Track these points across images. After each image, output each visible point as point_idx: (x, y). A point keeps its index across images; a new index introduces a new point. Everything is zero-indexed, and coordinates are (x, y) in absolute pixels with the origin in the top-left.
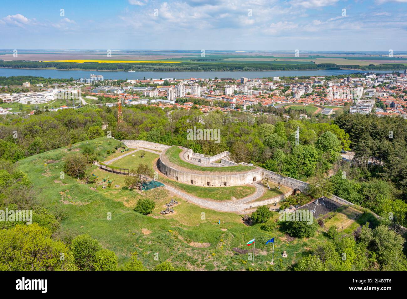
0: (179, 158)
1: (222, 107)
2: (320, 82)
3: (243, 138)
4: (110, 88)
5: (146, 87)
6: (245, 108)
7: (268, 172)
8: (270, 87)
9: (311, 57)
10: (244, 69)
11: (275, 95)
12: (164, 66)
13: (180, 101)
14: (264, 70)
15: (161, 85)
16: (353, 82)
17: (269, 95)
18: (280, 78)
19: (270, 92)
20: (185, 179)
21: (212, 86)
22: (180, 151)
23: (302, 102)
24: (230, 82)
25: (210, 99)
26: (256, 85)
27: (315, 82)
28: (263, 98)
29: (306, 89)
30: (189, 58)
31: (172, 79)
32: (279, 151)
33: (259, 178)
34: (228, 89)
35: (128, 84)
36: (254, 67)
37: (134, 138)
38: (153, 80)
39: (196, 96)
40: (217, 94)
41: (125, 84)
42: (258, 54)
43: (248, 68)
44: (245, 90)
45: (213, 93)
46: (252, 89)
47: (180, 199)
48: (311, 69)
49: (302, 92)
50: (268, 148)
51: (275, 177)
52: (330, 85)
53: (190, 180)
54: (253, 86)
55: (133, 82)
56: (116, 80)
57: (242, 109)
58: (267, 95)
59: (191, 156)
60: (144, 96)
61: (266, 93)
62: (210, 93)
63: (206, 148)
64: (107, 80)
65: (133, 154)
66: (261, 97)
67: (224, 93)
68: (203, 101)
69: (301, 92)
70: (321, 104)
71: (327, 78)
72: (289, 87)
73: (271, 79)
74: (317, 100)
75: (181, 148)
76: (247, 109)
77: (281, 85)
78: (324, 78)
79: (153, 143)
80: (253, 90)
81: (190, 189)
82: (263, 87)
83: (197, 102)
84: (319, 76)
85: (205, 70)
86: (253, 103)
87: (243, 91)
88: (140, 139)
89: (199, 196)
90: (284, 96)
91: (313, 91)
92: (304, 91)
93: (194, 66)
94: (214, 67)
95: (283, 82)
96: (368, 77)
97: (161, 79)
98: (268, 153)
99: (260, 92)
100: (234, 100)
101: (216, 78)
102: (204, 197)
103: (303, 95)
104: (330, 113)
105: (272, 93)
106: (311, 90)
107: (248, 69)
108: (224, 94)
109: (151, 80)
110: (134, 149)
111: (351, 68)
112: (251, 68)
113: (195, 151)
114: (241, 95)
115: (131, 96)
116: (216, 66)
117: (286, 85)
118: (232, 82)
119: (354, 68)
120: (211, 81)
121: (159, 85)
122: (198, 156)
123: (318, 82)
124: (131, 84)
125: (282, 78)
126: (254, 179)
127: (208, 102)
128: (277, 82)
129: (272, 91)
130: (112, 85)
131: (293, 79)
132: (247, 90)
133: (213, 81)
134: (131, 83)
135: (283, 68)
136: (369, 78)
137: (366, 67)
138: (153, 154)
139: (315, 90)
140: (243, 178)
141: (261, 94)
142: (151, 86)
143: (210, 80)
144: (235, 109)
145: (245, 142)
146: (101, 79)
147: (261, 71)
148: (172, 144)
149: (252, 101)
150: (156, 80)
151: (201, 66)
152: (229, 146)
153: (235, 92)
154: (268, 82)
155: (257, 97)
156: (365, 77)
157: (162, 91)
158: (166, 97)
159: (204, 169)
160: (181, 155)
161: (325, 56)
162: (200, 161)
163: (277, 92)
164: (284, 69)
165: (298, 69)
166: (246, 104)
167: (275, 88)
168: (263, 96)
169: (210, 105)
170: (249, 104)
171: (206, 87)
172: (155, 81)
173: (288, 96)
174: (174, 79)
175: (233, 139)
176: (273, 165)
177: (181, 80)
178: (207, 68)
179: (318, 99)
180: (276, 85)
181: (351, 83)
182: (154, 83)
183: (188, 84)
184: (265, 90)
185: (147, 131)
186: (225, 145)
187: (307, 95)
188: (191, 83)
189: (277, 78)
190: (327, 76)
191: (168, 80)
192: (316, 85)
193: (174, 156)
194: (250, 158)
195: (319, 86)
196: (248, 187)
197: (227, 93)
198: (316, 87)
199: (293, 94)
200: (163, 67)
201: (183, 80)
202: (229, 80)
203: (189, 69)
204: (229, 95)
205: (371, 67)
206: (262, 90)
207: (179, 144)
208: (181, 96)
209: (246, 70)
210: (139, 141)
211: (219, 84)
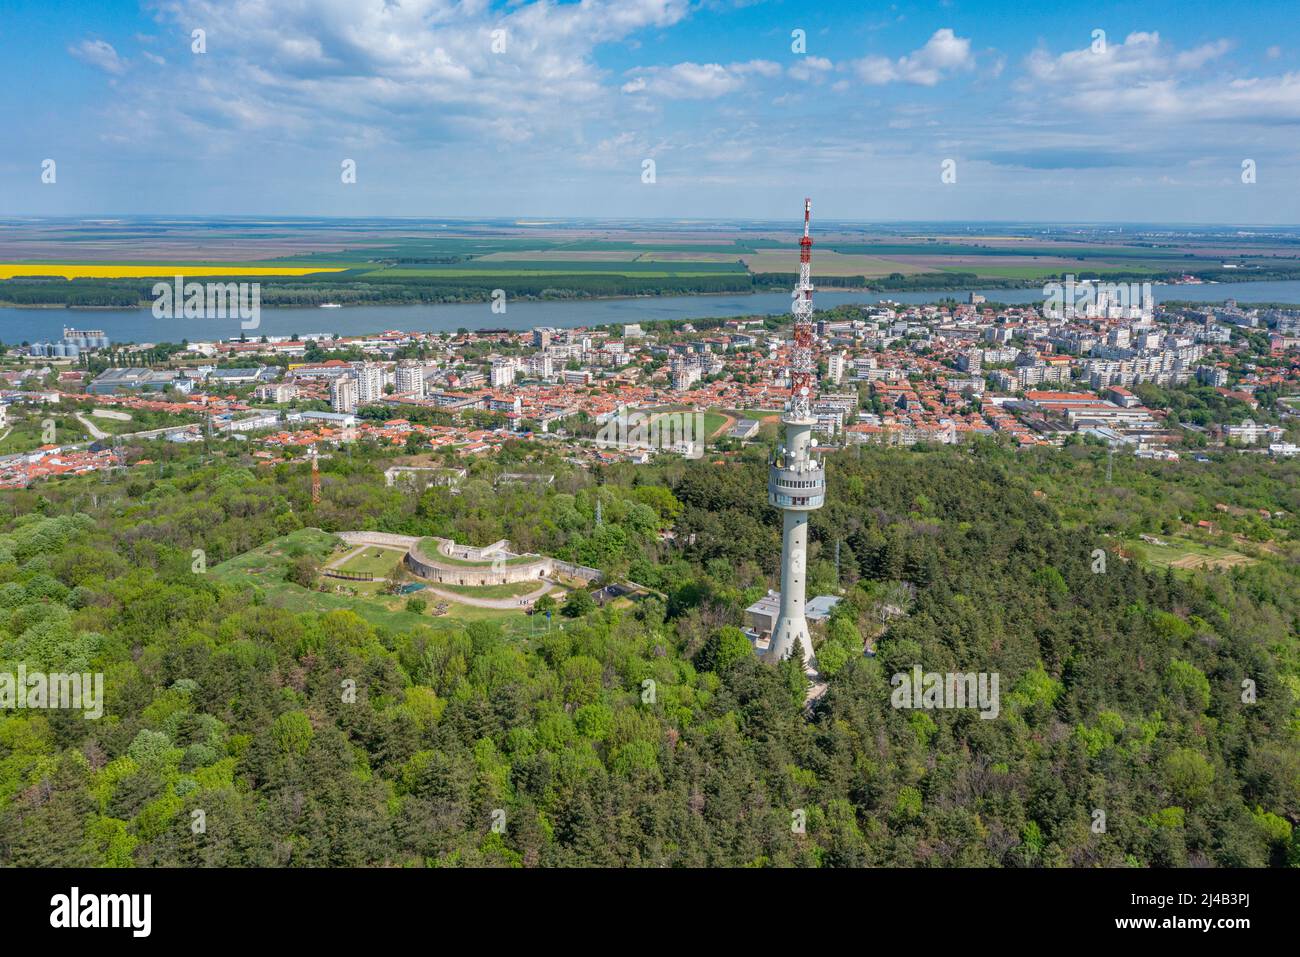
0: (438, 553)
1: (486, 428)
2: (747, 339)
3: (527, 519)
4: (145, 377)
5: (256, 367)
6: (545, 428)
7: (559, 563)
8: (614, 358)
9: (742, 247)
10: (541, 294)
11: (626, 383)
12: (296, 289)
13: (370, 415)
14: (601, 295)
15: (299, 360)
16: (832, 336)
17: (611, 382)
18: (642, 329)
19: (612, 374)
20: (451, 579)
21: (452, 360)
22: (437, 544)
23: (691, 404)
24: (503, 342)
25: (453, 405)
26: (577, 353)
27: (735, 339)
28: (593, 393)
29: (706, 364)
30: (366, 252)
31: (328, 338)
32: (575, 534)
33: (548, 572)
34: (499, 371)
35: (193, 357)
36: (572, 289)
37: (355, 529)
38: (271, 340)
39: (412, 397)
40: (469, 386)
41: (184, 358)
42: (587, 235)
43: (555, 291)
44: (547, 370)
45: (457, 383)
46: (564, 366)
47: (451, 602)
48: (735, 290)
49: (695, 374)
50: (561, 532)
51: (567, 568)
52: (773, 347)
53: (458, 579)
54: (567, 357)
55: (207, 349)
56: (152, 346)
57: (539, 429)
58: (605, 383)
59: (452, 550)
60: (260, 399)
61: (601, 377)
62: (450, 382)
63: (473, 537)
64: (120, 345)
65: (364, 552)
66: (589, 390)
67: (489, 379)
68: (433, 413)
69: (691, 374)
70: (737, 407)
71: (770, 323)
72: (663, 358)
73: (616, 333)
74: (731, 395)
75: (437, 539)
76: (549, 431)
77: (644, 351)
78: (761, 322)
79: (389, 535)
80: (567, 368)
81: (461, 589)
82: (595, 360)
83: (417, 416)
84: (749, 318)
85: (425, 299)
86: (565, 411)
87: (541, 373)
88: (367, 529)
89: (474, 596)
90: (649, 383)
91: (724, 369)
92: (699, 371)
93: (389, 286)
94: (452, 290)
95: (651, 340)
96: (873, 317)
97: (295, 339)
98: (562, 539)
99: (586, 376)
100: (517, 404)
101: (461, 332)
102: (479, 597)
103: (697, 382)
104: (751, 433)
105: (618, 377)
106: (718, 366)
107: (554, 295)
108: (489, 383)
109: (264, 341)
110: (359, 547)
111: (843, 286)
112: (563, 292)
113: (457, 543)
114: (535, 387)
115: (223, 404)
116: (458, 286)
117: (658, 351)
118: (510, 341)
119: (851, 286)
120: (448, 341)
121: (294, 360)
122: (463, 549)
123: (742, 339)
124: (202, 356)
125: (650, 327)
126: (542, 573)
127: (447, 414)
128: (633, 342)
129: (618, 370)
130: (144, 361)
131: (680, 326)
132: (551, 369)
133: (454, 339)
134: (201, 354)
135: (656, 289)
136: (874, 321)
137: (880, 281)
138: (393, 551)
139: (732, 364)
140: (527, 572)
141: (590, 381)
142: (270, 363)
143: (444, 337)
144: (519, 430)
145: (529, 525)
146: (99, 342)
147: (593, 298)
148: (421, 535)
149: (563, 408)
150: (277, 340)
151: (413, 288)
152: (508, 532)
153: (519, 376)
154: (608, 341)
155: (577, 392)
156: (865, 316)
157: (308, 378)
158: (329, 403)
159: (477, 565)
160: (439, 548)
161: (783, 241)
162: (466, 556)
163: (632, 374)
164: (658, 293)
165: (699, 291)
166: (548, 416)
167: (626, 359)
168: (593, 386)
169: (454, 425)
170: (556, 416)
171: (434, 362)
172: (277, 345)
173: (658, 384)
174: (336, 337)
175: (514, 521)
176: (567, 553)
177: (357, 338)
178: (432, 292)
179: (733, 390)
180: (632, 350)
181: (827, 337)
182: (274, 351)
183: (379, 352)
184: (600, 369)
185: (375, 516)
186: (501, 531)
187: (708, 380)
188: (389, 350)
189: (634, 330)
190: (769, 317)
191: (315, 339)
192: (737, 346)
193: (432, 551)
194: (537, 546)
195: (744, 350)
196: (534, 583)
197: (498, 382)
198: (736, 352)
199: (672, 379)
200: (292, 293)
201: (364, 340)
202: (501, 336)
203: (376, 299)
204: (502, 386)
205: (895, 283)
206: (593, 367)
207: (433, 533)
208: (370, 399)
209: (551, 297)
210: (364, 533)
211: (472, 351)
